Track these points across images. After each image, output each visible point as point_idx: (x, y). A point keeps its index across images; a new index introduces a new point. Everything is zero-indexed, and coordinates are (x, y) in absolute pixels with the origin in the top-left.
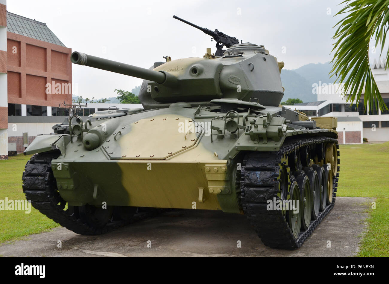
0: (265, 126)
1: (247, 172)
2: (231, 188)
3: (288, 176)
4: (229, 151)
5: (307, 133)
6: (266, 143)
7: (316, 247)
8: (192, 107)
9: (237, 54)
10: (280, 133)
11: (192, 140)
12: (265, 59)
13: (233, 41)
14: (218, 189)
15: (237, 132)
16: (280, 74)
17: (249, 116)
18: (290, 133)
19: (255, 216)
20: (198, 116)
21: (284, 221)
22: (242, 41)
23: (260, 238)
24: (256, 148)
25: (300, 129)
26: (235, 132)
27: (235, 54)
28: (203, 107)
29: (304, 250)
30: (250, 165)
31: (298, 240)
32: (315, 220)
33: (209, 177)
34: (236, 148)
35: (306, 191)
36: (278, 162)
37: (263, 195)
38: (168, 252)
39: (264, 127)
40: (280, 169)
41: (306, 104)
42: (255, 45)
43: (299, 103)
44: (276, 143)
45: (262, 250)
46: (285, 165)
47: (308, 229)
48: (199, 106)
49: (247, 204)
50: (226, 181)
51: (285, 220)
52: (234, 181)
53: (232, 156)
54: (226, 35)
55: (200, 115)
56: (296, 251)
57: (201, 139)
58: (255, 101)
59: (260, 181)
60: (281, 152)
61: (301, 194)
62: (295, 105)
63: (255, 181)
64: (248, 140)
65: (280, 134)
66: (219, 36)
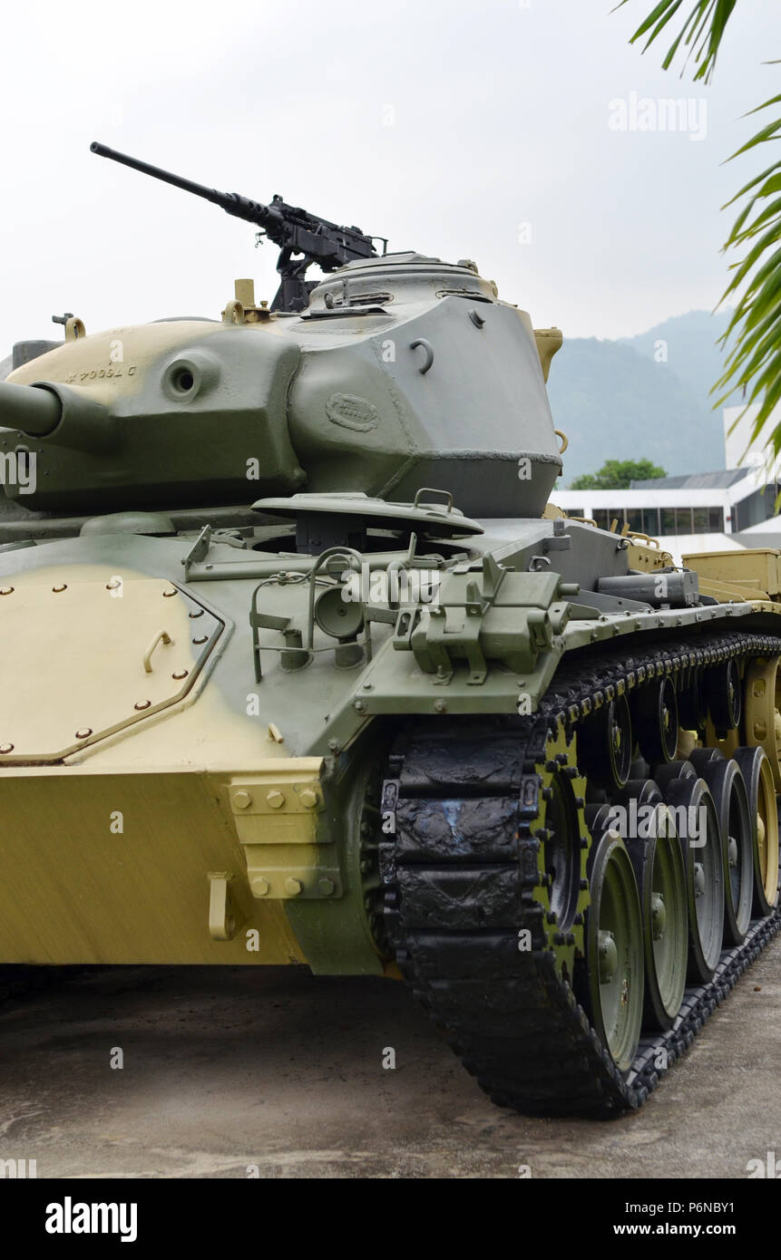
0: (474, 611)
1: (408, 803)
2: (343, 872)
3: (581, 813)
4: (330, 721)
5: (656, 626)
6: (480, 681)
7: (706, 1103)
8: (178, 529)
9: (363, 302)
10: (535, 635)
11: (174, 677)
12: (478, 322)
13: (348, 244)
14: (290, 880)
15: (361, 638)
16: (546, 381)
17: (413, 567)
18: (580, 633)
19: (443, 985)
20: (200, 569)
21: (566, 1003)
22: (385, 241)
23: (472, 1073)
24: (439, 703)
25: (628, 614)
26: (352, 638)
27: (352, 303)
28: (222, 530)
29: (658, 1119)
30: (415, 773)
31: (633, 1075)
32: (706, 983)
33: (248, 832)
34: (358, 705)
35: (664, 866)
36: (532, 757)
37: (473, 898)
38: (89, 1152)
39: (469, 614)
40: (540, 787)
41: (678, 483)
42: (438, 262)
43: (650, 477)
44: (521, 682)
45: (485, 1125)
46: (565, 767)
47: (676, 1027)
48: (205, 528)
49: (411, 940)
50: (320, 846)
51: (572, 997)
52: (355, 843)
53: (345, 741)
54: (317, 220)
55: (208, 568)
56: (625, 1120)
57: (212, 670)
58: (441, 500)
59: (462, 842)
60: (547, 715)
61: (640, 881)
62: (634, 488)
63: (440, 842)
64: (409, 670)
65: (539, 641)
66: (287, 225)
